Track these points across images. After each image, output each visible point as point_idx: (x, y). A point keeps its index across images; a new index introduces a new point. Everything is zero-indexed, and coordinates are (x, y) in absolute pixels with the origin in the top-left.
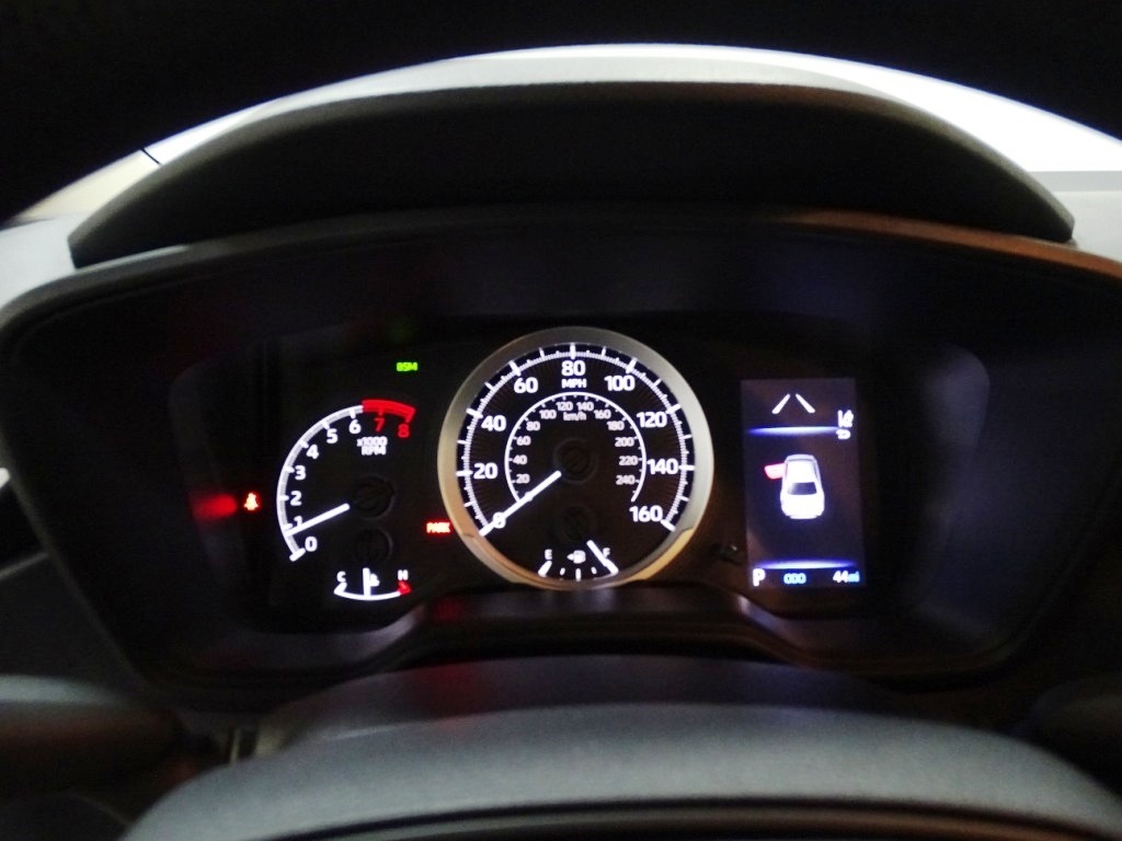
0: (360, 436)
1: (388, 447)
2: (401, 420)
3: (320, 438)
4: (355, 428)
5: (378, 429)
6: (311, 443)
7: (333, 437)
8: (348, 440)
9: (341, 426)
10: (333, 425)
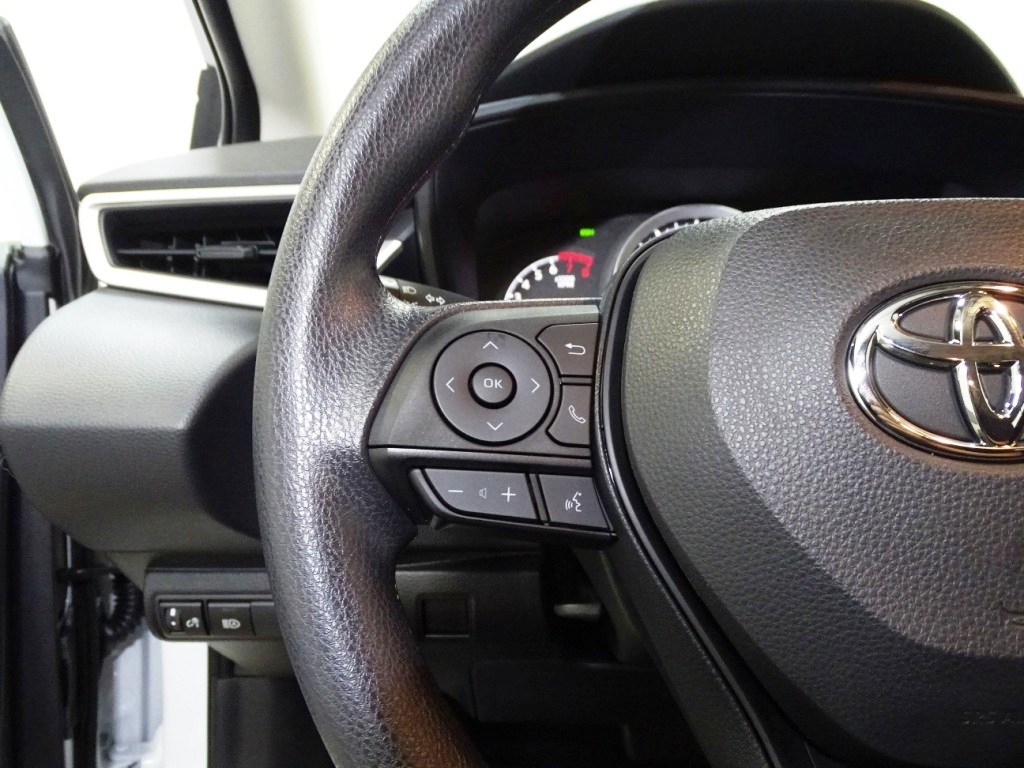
0: (557, 275)
1: (576, 283)
2: (583, 266)
3: (531, 276)
4: (553, 270)
5: (569, 270)
6: (524, 278)
7: (539, 276)
8: (549, 279)
9: (545, 268)
10: (539, 268)
